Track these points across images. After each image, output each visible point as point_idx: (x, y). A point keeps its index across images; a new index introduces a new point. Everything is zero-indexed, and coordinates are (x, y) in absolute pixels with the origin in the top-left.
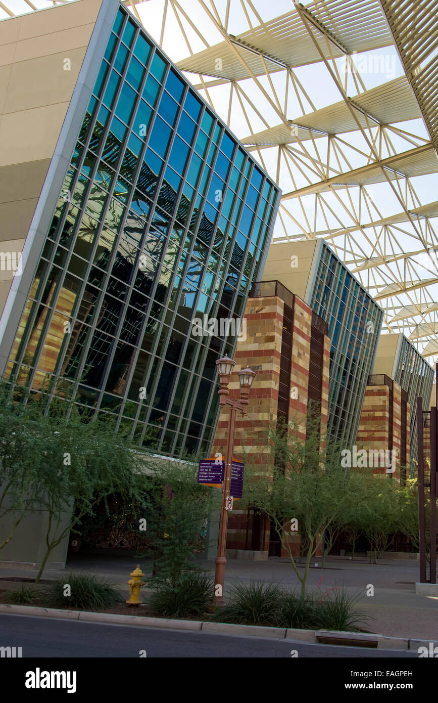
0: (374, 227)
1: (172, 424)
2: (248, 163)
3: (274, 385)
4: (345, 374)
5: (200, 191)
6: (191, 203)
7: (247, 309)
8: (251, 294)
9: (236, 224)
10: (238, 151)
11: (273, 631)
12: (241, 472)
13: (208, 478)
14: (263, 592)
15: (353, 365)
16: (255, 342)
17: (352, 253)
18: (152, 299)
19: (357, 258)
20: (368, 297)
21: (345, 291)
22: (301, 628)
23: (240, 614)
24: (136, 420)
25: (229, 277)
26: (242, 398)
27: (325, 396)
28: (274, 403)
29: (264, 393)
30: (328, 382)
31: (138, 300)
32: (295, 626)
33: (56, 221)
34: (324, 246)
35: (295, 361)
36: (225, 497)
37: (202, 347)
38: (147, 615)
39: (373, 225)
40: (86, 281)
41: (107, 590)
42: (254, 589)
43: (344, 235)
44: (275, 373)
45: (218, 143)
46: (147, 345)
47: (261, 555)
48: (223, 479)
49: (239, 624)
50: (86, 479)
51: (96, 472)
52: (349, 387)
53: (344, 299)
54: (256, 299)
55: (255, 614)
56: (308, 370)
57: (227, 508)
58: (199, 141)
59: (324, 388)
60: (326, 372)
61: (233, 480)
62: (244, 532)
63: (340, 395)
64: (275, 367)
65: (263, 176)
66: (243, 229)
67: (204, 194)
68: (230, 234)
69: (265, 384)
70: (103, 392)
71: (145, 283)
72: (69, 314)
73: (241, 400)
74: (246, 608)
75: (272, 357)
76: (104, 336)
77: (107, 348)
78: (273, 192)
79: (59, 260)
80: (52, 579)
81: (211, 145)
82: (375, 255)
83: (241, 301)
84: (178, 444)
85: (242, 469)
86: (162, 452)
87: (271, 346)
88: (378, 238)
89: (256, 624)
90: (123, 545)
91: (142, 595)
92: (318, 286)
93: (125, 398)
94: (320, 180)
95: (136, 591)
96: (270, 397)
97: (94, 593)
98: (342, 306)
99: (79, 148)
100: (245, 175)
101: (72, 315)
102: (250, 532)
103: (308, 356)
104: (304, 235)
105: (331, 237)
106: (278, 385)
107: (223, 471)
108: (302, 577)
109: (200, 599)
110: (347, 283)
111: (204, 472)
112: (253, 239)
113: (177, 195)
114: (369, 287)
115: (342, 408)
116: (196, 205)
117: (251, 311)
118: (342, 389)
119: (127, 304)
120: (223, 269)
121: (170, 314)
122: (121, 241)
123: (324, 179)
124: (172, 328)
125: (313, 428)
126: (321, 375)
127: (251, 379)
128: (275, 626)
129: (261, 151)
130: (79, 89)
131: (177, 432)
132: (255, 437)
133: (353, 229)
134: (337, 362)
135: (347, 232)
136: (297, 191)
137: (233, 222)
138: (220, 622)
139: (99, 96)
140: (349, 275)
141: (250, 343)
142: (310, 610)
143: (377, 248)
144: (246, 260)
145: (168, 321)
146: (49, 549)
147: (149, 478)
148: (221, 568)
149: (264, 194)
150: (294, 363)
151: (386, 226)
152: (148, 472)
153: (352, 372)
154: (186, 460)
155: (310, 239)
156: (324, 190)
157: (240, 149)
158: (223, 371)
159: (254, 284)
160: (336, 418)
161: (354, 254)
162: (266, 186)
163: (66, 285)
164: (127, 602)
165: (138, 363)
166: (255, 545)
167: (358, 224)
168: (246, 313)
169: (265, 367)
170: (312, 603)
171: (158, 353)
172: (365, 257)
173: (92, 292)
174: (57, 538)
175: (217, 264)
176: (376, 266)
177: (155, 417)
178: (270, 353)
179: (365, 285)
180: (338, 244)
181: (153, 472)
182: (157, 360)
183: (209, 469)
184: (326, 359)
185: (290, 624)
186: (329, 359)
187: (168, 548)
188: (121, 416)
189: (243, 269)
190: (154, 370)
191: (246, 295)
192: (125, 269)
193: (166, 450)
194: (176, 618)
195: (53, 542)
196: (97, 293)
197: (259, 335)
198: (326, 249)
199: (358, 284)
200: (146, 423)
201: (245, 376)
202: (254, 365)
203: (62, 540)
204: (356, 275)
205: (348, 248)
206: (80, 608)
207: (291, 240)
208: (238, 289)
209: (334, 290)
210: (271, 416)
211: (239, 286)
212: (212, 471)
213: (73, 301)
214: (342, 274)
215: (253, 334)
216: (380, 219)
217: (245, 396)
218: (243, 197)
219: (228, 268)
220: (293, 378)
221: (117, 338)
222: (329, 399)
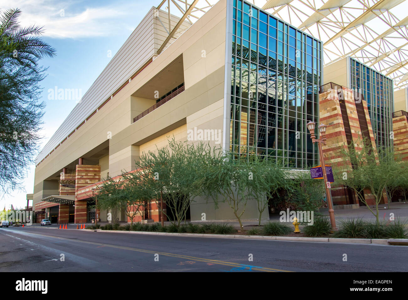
0: (375, 41)
1: (299, 155)
2: (303, 36)
3: (342, 129)
4: (378, 115)
5: (285, 56)
6: (282, 62)
7: (320, 99)
8: (320, 92)
9: (305, 64)
10: (297, 32)
11: (364, 240)
12: (331, 171)
13: (316, 176)
14: (355, 223)
15: (382, 110)
16: (327, 112)
17: (367, 57)
18: (277, 107)
19: (370, 59)
20: (381, 75)
21: (368, 77)
22: (379, 238)
23: (346, 233)
24: (284, 157)
25: (308, 88)
26: (323, 138)
27: (370, 128)
28: (344, 137)
29: (338, 134)
30: (370, 121)
31: (272, 109)
32: (375, 238)
33: (232, 87)
34: (351, 59)
35: (350, 116)
36: (326, 182)
37: (304, 121)
38: (304, 236)
39: (375, 40)
40: (249, 107)
41: (285, 227)
42: (350, 222)
43: (360, 51)
44: (341, 123)
45: (287, 33)
46: (280, 125)
47: (356, 206)
48: (323, 175)
49: (346, 238)
50: (265, 184)
51: (269, 180)
52: (383, 121)
53: (368, 80)
54: (323, 93)
55: (353, 233)
56: (358, 118)
57: (328, 187)
58: (280, 35)
59: (368, 125)
60: (367, 117)
61: (327, 175)
62: (344, 197)
63: (379, 126)
64: (340, 121)
65: (312, 38)
66: (309, 65)
67: (287, 56)
68: (303, 69)
69: (337, 130)
70: (267, 148)
71: (272, 101)
72: (246, 122)
73: (323, 139)
74: (348, 231)
75: (337, 117)
76: (262, 127)
77: (264, 131)
78: (319, 44)
79: (237, 102)
80: (263, 224)
81: (285, 35)
82: (380, 54)
83: (316, 96)
84: (304, 163)
85: (331, 169)
86: (298, 168)
87: (336, 112)
88: (380, 46)
89: (355, 237)
90: (291, 208)
91: (300, 228)
92: (352, 78)
93: (277, 149)
94: (340, 30)
95: (297, 226)
96: (341, 135)
97: (280, 229)
98: (368, 84)
99: (233, 57)
100: (303, 41)
101: (248, 122)
102: (347, 196)
103: (356, 112)
104: (340, 58)
105: (354, 54)
106: (344, 129)
107: (322, 171)
108: (376, 214)
109: (325, 228)
110: (368, 72)
111: (314, 173)
112: (315, 68)
113: (276, 61)
114: (381, 71)
115: (381, 132)
116: (285, 62)
117: (322, 99)
118: (379, 123)
119: (267, 112)
120: (304, 86)
121: (286, 111)
122: (258, 87)
123: (342, 28)
124: (288, 116)
125: (368, 144)
126: (365, 119)
127: (325, 129)
128: (365, 238)
129: (309, 28)
130: (227, 34)
131: (302, 158)
132: (339, 154)
133: (364, 46)
134: (372, 110)
135: (361, 49)
136: (330, 39)
137: (303, 64)
138: (337, 238)
139: (235, 34)
140: (368, 68)
141: (325, 114)
142: (381, 230)
143: (381, 50)
144: (313, 77)
145: (286, 114)
146: (261, 213)
147: (293, 180)
148: (332, 214)
149: (315, 46)
150: (349, 117)
151: (382, 38)
152: (291, 177)
153: (382, 113)
154: (308, 169)
155: (343, 58)
156: (344, 34)
157: (298, 31)
158: (310, 128)
159: (320, 87)
160: (379, 138)
161: (368, 58)
162: (314, 42)
163: (242, 111)
164: (294, 231)
165: (278, 134)
166: (352, 202)
167: (367, 42)
168: (320, 101)
169: (335, 122)
170: (382, 226)
171: (285, 128)
172: (374, 57)
173: (253, 111)
174: (262, 209)
175: (301, 84)
176: (382, 59)
177: (292, 154)
178: (336, 115)
179: (378, 70)
180: (359, 57)
181: (293, 177)
182: (285, 131)
183: (315, 172)
184: (366, 111)
185: (372, 237)
186: (368, 110)
187: (305, 208)
188: (277, 156)
189: (314, 82)
190: (285, 135)
191: (318, 93)
192: (263, 98)
193: (299, 166)
194: (316, 237)
195: (261, 210)
196: (255, 110)
197: (328, 109)
198: (352, 60)
199: (374, 71)
200: (288, 157)
201: (322, 128)
202: (330, 122)
203: (265, 209)
204: (372, 68)
205: (364, 56)
206: (276, 235)
207: (334, 62)
208: (313, 92)
209: (362, 78)
210: (344, 143)
211: (313, 90)
212: (317, 172)
213: (247, 116)
214: (364, 69)
215: (325, 109)
216: (378, 36)
217: (324, 137)
218: (305, 51)
219: (306, 84)
220: (351, 124)
221: (267, 126)
222: (373, 129)
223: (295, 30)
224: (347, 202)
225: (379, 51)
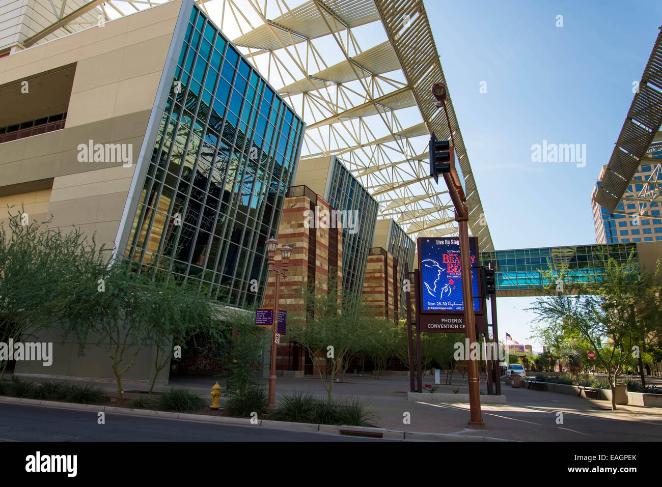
0: (370, 146)
1: (236, 285)
2: (282, 106)
3: (305, 257)
4: (353, 247)
5: (251, 126)
6: (245, 135)
7: (284, 205)
8: (287, 195)
9: (276, 148)
10: (275, 98)
11: (310, 426)
12: (284, 317)
13: (262, 321)
14: (302, 399)
15: (359, 241)
16: (291, 228)
17: (356, 164)
18: (221, 201)
19: (359, 168)
20: (368, 194)
21: (352, 191)
22: (329, 424)
23: (287, 414)
24: (213, 283)
25: (272, 184)
26: (284, 266)
27: (340, 263)
28: (305, 269)
29: (298, 262)
30: (341, 254)
31: (212, 202)
32: (325, 423)
33: (156, 151)
34: (336, 160)
35: (318, 240)
36: (274, 334)
37: (255, 232)
38: (224, 415)
39: (369, 144)
40: (177, 190)
41: (196, 398)
42: (296, 397)
43: (349, 153)
44: (305, 248)
45: (262, 93)
46: (219, 232)
47: (299, 374)
48: (272, 322)
49: (286, 421)
50: (180, 323)
51: (187, 319)
52: (356, 257)
53: (351, 196)
54: (291, 198)
55: (297, 414)
56: (328, 245)
57: (276, 342)
58: (249, 92)
59: (339, 258)
60: (340, 247)
61: (279, 323)
62: (287, 358)
63: (351, 262)
64: (306, 245)
65: (293, 114)
66: (280, 151)
67: (253, 128)
68: (272, 155)
69: (298, 256)
70: (190, 264)
71: (216, 190)
72: (166, 213)
73: (284, 268)
74: (291, 411)
75: (303, 238)
76: (189, 227)
77: (191, 235)
78: (300, 125)
79: (158, 177)
80: (160, 391)
81: (257, 95)
82: (372, 165)
83: (280, 200)
84: (241, 299)
85: (285, 315)
86: (231, 305)
87: (301, 230)
88: (373, 154)
89: (298, 421)
90: (206, 368)
91: (220, 402)
92: (332, 188)
93: (205, 268)
94: (332, 115)
95: (216, 399)
96: (302, 265)
97: (188, 401)
98: (350, 201)
99: (170, 101)
100: (280, 114)
101: (168, 213)
102: (292, 358)
103: (327, 236)
104: (322, 153)
105: (341, 154)
106: (307, 256)
107: (273, 316)
108: (328, 389)
109: (259, 404)
110: (353, 185)
111: (260, 317)
112: (288, 158)
113: (235, 130)
114: (368, 188)
115: (352, 271)
116: (248, 136)
117: (288, 206)
118: (351, 258)
119: (204, 204)
120: (268, 179)
121: (233, 211)
123: (335, 114)
124: (234, 220)
125: (332, 287)
126: (337, 249)
127: (289, 253)
128: (311, 422)
129: (291, 97)
130: (169, 61)
131: (240, 290)
132: (293, 292)
133: (356, 148)
134: (347, 239)
135: (351, 150)
136: (316, 123)
137: (273, 147)
138: (273, 420)
139: (182, 65)
140: (354, 180)
141: (287, 228)
142: (334, 412)
143: (373, 160)
144: (283, 172)
145: (231, 215)
146: (158, 371)
148: (273, 383)
149: (294, 127)
150: (318, 241)
151: (378, 145)
152: (222, 318)
153: (358, 246)
154: (246, 309)
155: (326, 156)
156: (335, 122)
157: (277, 96)
158: (270, 248)
159: (289, 188)
160: (348, 279)
161: (357, 165)
162: (295, 121)
163: (164, 194)
164: (211, 407)
165: (212, 244)
166: (295, 367)
167: (359, 144)
168: (284, 208)
169: (298, 244)
170: (336, 407)
171: (226, 237)
172: (363, 166)
173: (181, 198)
175: (264, 175)
176: (372, 173)
177: (225, 280)
178: (301, 235)
179: (365, 186)
180: (346, 159)
181: (225, 318)
182: (225, 242)
183: (263, 315)
184: (340, 238)
185: (321, 421)
186: (342, 238)
187: (237, 369)
188: (202, 280)
189: (281, 178)
190: (223, 249)
191: (284, 196)
192: (202, 181)
193: (233, 303)
194: (244, 417)
195: (160, 367)
196: (184, 198)
197: (293, 223)
198: (337, 162)
199: (360, 186)
200: (219, 285)
201: (285, 252)
202: (291, 243)
203: (165, 366)
204: (359, 179)
205: (353, 161)
206: (179, 411)
207: (313, 157)
208: (278, 192)
209: (344, 190)
210: (303, 278)
211: (279, 190)
212: (265, 316)
213: (169, 204)
214: (349, 179)
215: (289, 222)
216: (374, 140)
217: (286, 265)
218: (280, 129)
219: (271, 178)
220: (318, 251)
221: (198, 228)
222: (343, 265)
223: (274, 93)
224: (289, 365)
225: (371, 161)
